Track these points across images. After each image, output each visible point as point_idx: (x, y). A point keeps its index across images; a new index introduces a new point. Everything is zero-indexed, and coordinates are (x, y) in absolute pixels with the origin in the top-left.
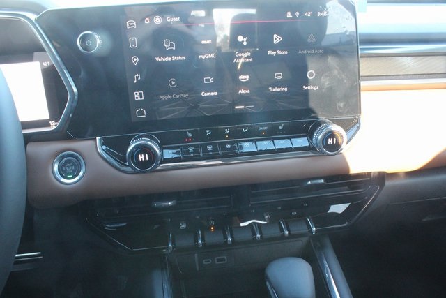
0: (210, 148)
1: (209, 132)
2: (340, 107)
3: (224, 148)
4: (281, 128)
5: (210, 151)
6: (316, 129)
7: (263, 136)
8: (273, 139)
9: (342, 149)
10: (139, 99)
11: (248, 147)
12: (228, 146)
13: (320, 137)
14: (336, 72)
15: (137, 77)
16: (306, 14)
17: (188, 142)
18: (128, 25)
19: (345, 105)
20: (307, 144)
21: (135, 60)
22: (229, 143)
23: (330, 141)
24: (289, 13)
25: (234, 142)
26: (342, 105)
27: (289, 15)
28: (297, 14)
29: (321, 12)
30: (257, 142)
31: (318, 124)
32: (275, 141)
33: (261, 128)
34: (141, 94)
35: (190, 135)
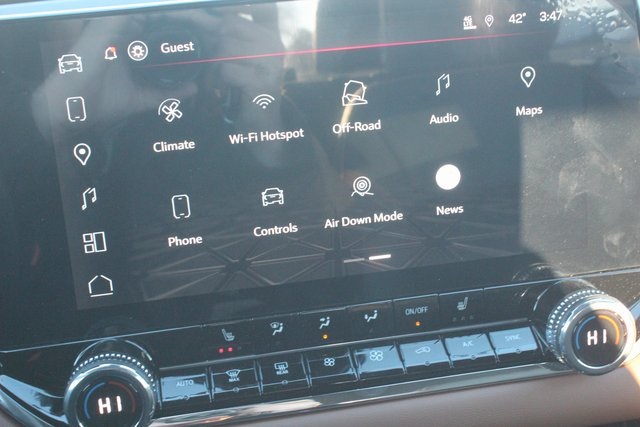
0: (282, 369)
1: (278, 328)
2: (610, 245)
3: (318, 368)
4: (461, 307)
5: (283, 377)
6: (553, 306)
7: (418, 329)
8: (443, 337)
9: (624, 358)
10: (95, 249)
11: (378, 359)
12: (329, 362)
13: (564, 329)
14: (594, 159)
15: (89, 196)
16: (512, 19)
17: (226, 354)
18: (61, 64)
19: (623, 240)
20: (532, 346)
21: (82, 152)
22: (330, 353)
23: (592, 338)
24: (468, 20)
25: (343, 350)
26: (615, 239)
27: (468, 24)
28: (489, 20)
29: (549, 12)
30: (403, 347)
31: (557, 293)
32: (448, 340)
33: (411, 311)
34: (99, 238)
35: (230, 337)
